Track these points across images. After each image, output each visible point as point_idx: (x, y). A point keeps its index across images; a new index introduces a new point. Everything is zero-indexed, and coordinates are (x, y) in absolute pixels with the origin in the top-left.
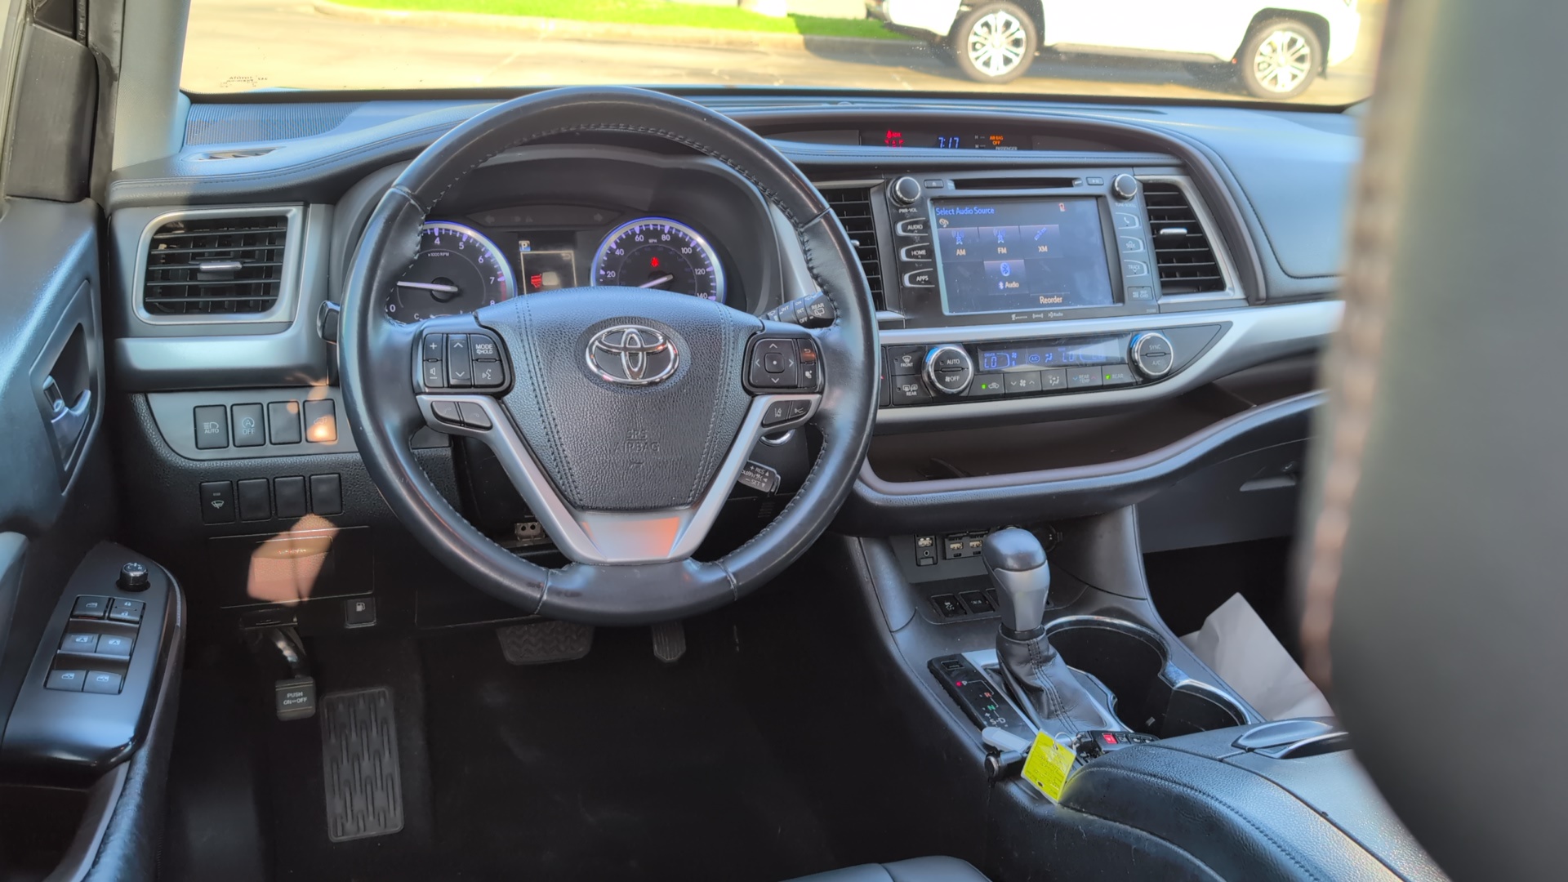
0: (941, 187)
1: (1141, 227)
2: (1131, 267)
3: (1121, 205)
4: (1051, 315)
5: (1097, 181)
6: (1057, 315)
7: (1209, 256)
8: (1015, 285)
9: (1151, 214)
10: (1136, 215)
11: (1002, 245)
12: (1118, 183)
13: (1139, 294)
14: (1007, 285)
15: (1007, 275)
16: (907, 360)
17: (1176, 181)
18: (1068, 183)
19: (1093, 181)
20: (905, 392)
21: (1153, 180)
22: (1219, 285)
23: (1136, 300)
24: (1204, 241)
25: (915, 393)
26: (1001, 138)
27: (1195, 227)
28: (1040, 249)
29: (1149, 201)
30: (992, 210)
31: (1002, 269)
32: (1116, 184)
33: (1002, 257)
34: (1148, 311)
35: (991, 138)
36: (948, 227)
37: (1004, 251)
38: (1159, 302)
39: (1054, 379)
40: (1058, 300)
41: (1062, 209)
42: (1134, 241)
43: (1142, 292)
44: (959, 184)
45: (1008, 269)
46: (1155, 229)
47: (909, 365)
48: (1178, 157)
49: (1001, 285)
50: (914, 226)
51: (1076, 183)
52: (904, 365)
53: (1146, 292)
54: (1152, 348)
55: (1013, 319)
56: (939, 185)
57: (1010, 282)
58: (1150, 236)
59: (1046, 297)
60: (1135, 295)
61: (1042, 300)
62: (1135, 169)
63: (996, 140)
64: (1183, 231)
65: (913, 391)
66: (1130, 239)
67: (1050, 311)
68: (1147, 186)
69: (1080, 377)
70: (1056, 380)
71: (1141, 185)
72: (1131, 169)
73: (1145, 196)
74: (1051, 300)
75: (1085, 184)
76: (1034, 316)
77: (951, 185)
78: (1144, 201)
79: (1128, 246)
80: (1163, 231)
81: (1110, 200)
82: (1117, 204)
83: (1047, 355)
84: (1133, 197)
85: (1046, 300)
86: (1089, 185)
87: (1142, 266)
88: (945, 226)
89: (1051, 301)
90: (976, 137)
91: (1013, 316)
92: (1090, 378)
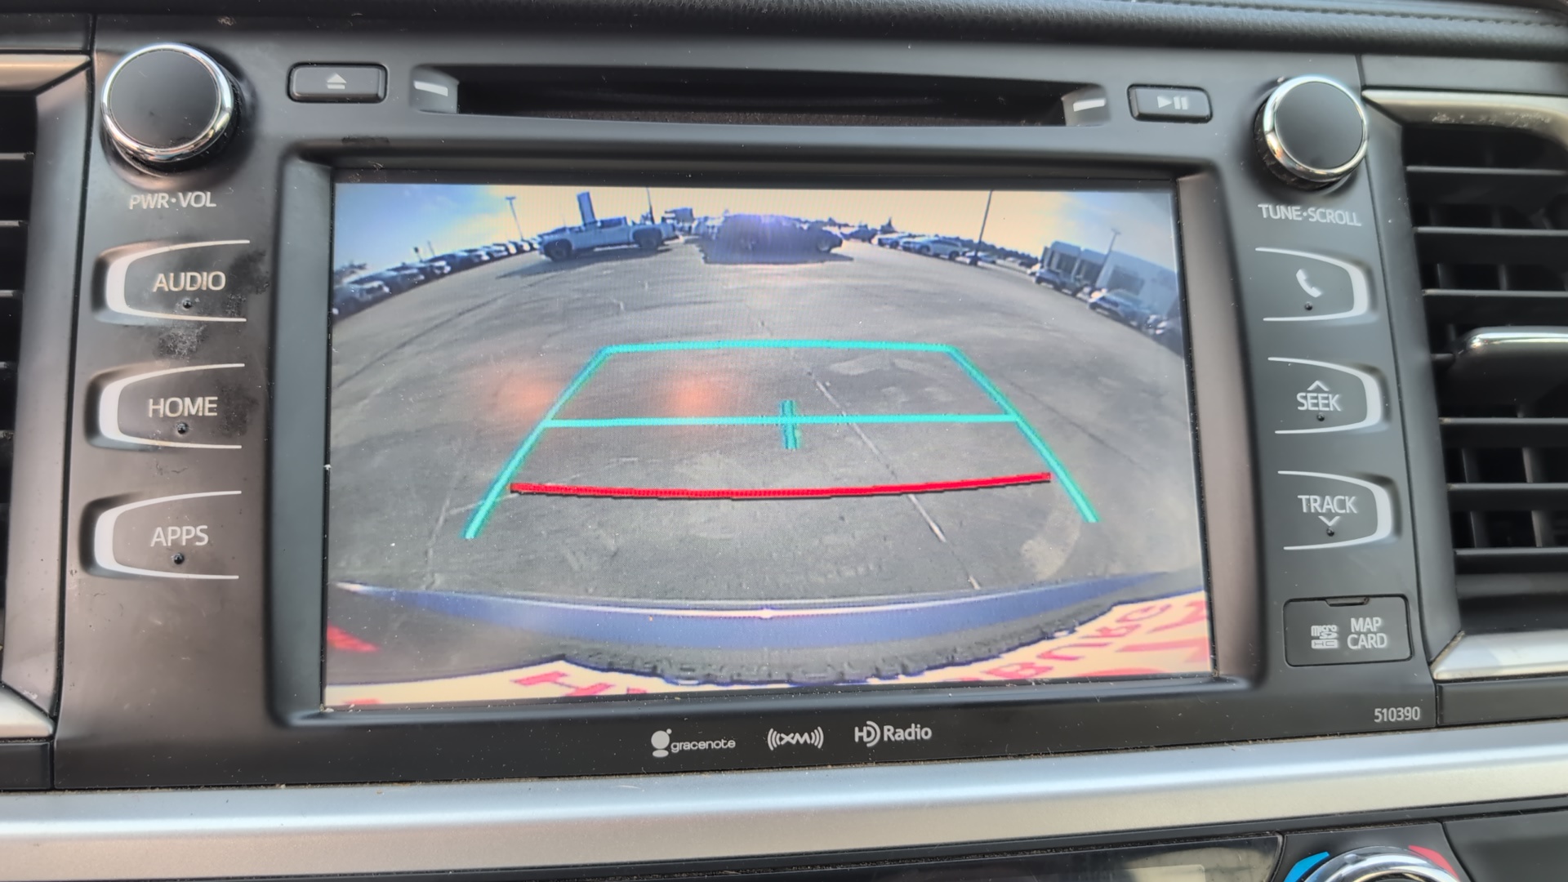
0: (374, 99)
1: (1373, 318)
2: (1311, 503)
3: (1290, 213)
5: (1182, 103)
10: (1358, 263)
12: (1280, 114)
13: (1342, 637)
19: (1163, 102)
21: (1451, 111)
23: (1327, 660)
32: (1268, 121)
34: (1382, 715)
38: (1445, 669)
42: (1335, 382)
43: (1357, 624)
46: (1445, 327)
50: (185, 277)
51: (1080, 105)
53: (1377, 622)
55: (660, 754)
56: (362, 92)
58: (1417, 357)
60: (1324, 638)
62: (1369, 62)
66: (1320, 373)
67: (859, 718)
71: (1392, 129)
72: (1348, 63)
73: (1407, 176)
75: (1122, 113)
76: (774, 739)
77: (443, 90)
78: (1401, 201)
79: (1307, 402)
80: (1480, 340)
81: (1236, 186)
82: (1266, 208)
84: (1351, 177)
86: (1143, 117)
87: (1368, 503)
91: (660, 740)
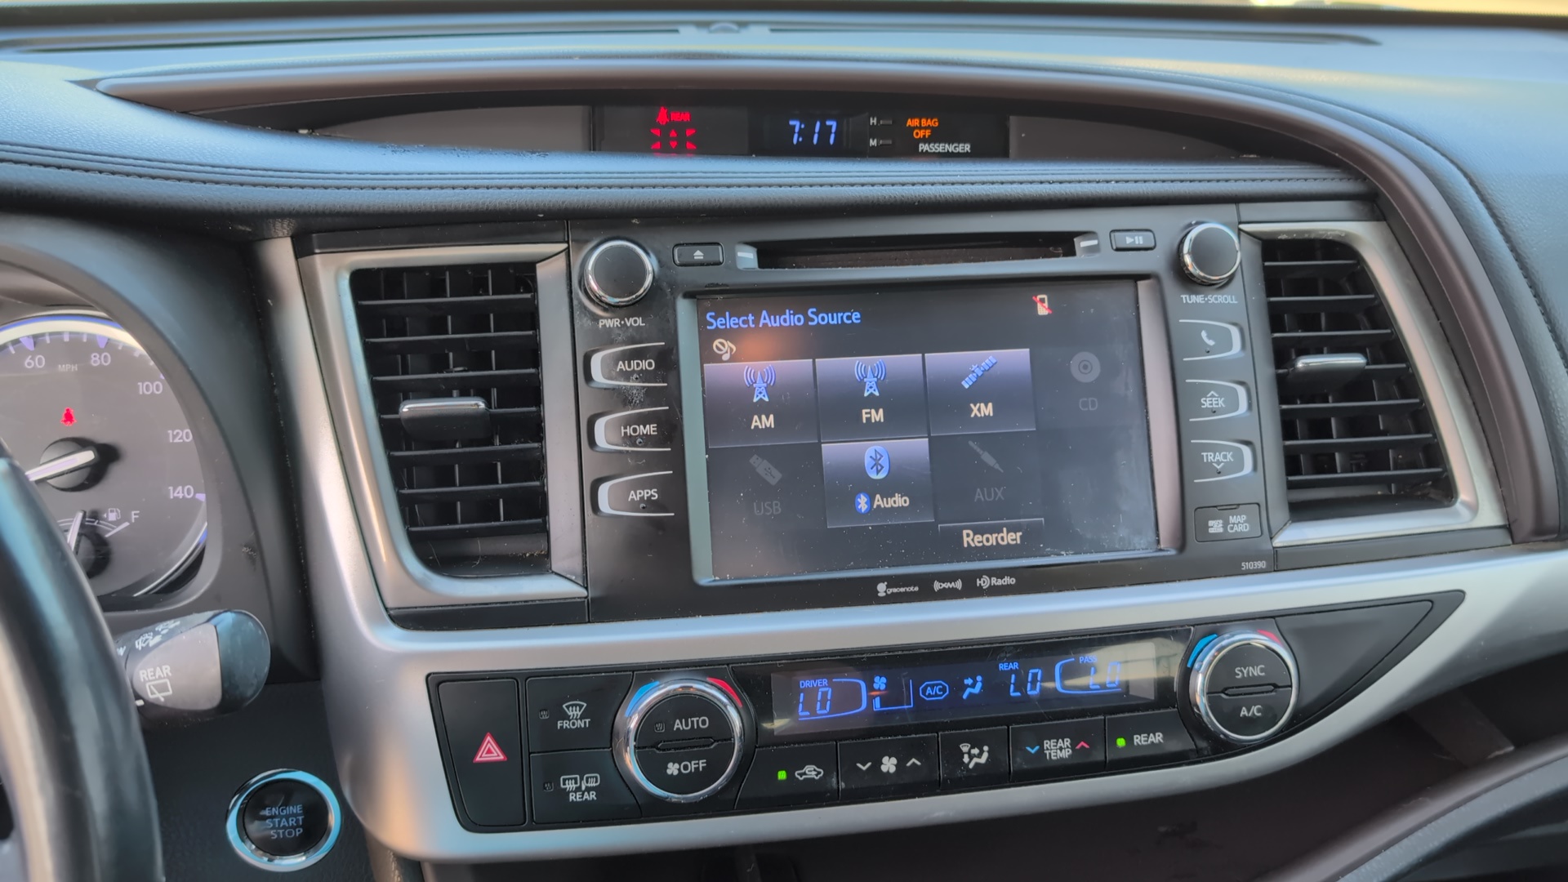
0: (719, 263)
1: (1244, 354)
2: (1208, 456)
3: (1197, 299)
4: (984, 582)
5: (1139, 240)
6: (1000, 582)
7: (1422, 417)
8: (900, 501)
9: (1276, 318)
10: (1236, 323)
11: (873, 403)
12: (1192, 245)
13: (1225, 526)
14: (878, 501)
15: (881, 476)
16: (574, 712)
17: (1348, 235)
18: (1063, 243)
19: (1129, 240)
20: (566, 793)
21: (1288, 232)
22: (1440, 490)
23: (1216, 538)
24: (1409, 383)
25: (592, 796)
26: (934, 123)
27: (1392, 348)
28: (975, 411)
29: (1272, 283)
30: (856, 316)
31: (868, 462)
32: (1186, 248)
33: (873, 432)
34: (1246, 566)
35: (909, 123)
36: (732, 359)
37: (878, 416)
38: (1280, 541)
39: (975, 751)
40: (1011, 538)
41: (1043, 310)
42: (1221, 391)
43: (1232, 519)
44: (769, 255)
45: (884, 462)
46: (1282, 355)
47: (580, 724)
48: (1358, 176)
49: (862, 503)
50: (634, 363)
51: (1084, 244)
52: (566, 724)
53: (1243, 518)
54: (1241, 673)
55: (882, 594)
56: (711, 259)
57: (887, 494)
58: (1266, 371)
59: (978, 531)
60: (1215, 527)
61: (970, 539)
62: (1243, 207)
63: (920, 128)
64: (1356, 360)
65: (588, 789)
66: (1213, 387)
67: (979, 573)
68: (1270, 247)
69: (1047, 744)
70: (980, 756)
71: (1255, 249)
72: (1232, 208)
73: (1265, 269)
74: (992, 539)
75: (1106, 248)
76: (937, 586)
77: (747, 257)
78: (1261, 285)
79: (1206, 403)
80: (1302, 363)
81: (1170, 285)
82: (1185, 297)
83: (969, 681)
84: (1231, 278)
85: (978, 538)
86: (1118, 249)
87: (1239, 455)
88: (726, 357)
89: (992, 541)
90: (873, 121)
91: (882, 588)
92: (1073, 748)
